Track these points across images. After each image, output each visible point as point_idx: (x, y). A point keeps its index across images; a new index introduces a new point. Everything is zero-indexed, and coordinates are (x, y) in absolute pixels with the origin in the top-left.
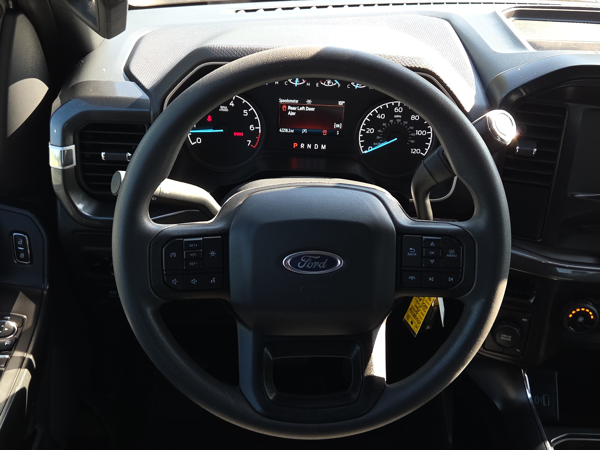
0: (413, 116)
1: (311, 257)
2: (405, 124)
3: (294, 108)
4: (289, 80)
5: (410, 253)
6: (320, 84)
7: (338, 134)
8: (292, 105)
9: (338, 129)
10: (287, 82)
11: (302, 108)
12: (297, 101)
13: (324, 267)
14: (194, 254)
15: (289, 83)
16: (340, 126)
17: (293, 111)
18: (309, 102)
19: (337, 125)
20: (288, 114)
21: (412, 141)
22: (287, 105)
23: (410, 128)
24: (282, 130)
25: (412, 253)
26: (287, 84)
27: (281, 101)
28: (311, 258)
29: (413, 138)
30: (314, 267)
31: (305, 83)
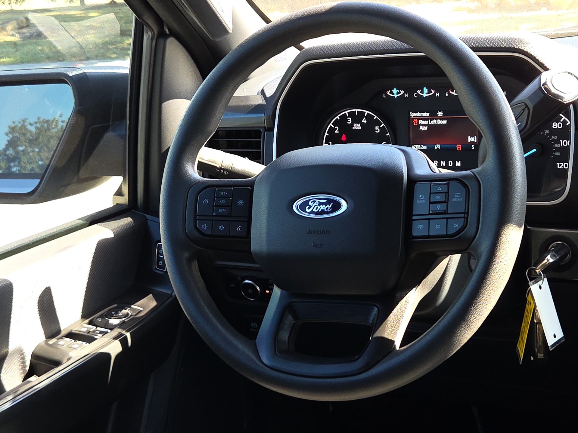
0: (555, 124)
1: (318, 200)
2: (547, 134)
3: (426, 122)
4: (418, 92)
5: (420, 200)
6: (449, 94)
7: (473, 148)
8: (424, 119)
9: (472, 143)
10: (416, 94)
11: (434, 122)
12: (428, 114)
13: (329, 211)
14: (223, 201)
15: (418, 94)
16: (475, 139)
17: (425, 125)
18: (440, 114)
19: (471, 138)
20: (420, 129)
21: (557, 154)
22: (419, 119)
23: (553, 137)
24: (414, 146)
25: (421, 200)
26: (416, 96)
27: (413, 115)
28: (318, 202)
29: (558, 150)
30: (320, 211)
31: (435, 94)
